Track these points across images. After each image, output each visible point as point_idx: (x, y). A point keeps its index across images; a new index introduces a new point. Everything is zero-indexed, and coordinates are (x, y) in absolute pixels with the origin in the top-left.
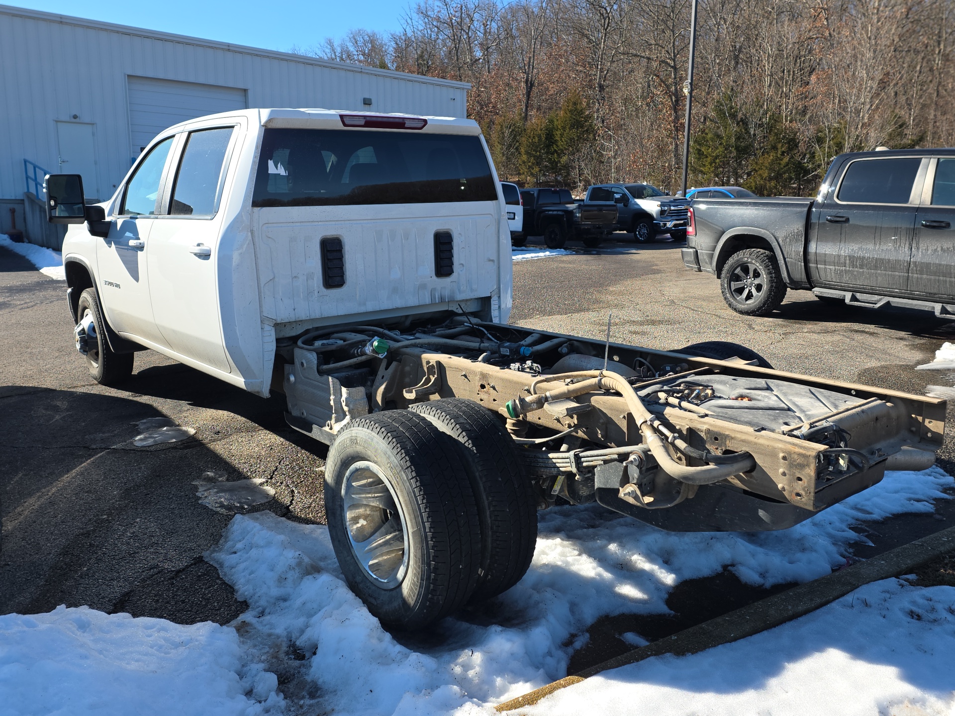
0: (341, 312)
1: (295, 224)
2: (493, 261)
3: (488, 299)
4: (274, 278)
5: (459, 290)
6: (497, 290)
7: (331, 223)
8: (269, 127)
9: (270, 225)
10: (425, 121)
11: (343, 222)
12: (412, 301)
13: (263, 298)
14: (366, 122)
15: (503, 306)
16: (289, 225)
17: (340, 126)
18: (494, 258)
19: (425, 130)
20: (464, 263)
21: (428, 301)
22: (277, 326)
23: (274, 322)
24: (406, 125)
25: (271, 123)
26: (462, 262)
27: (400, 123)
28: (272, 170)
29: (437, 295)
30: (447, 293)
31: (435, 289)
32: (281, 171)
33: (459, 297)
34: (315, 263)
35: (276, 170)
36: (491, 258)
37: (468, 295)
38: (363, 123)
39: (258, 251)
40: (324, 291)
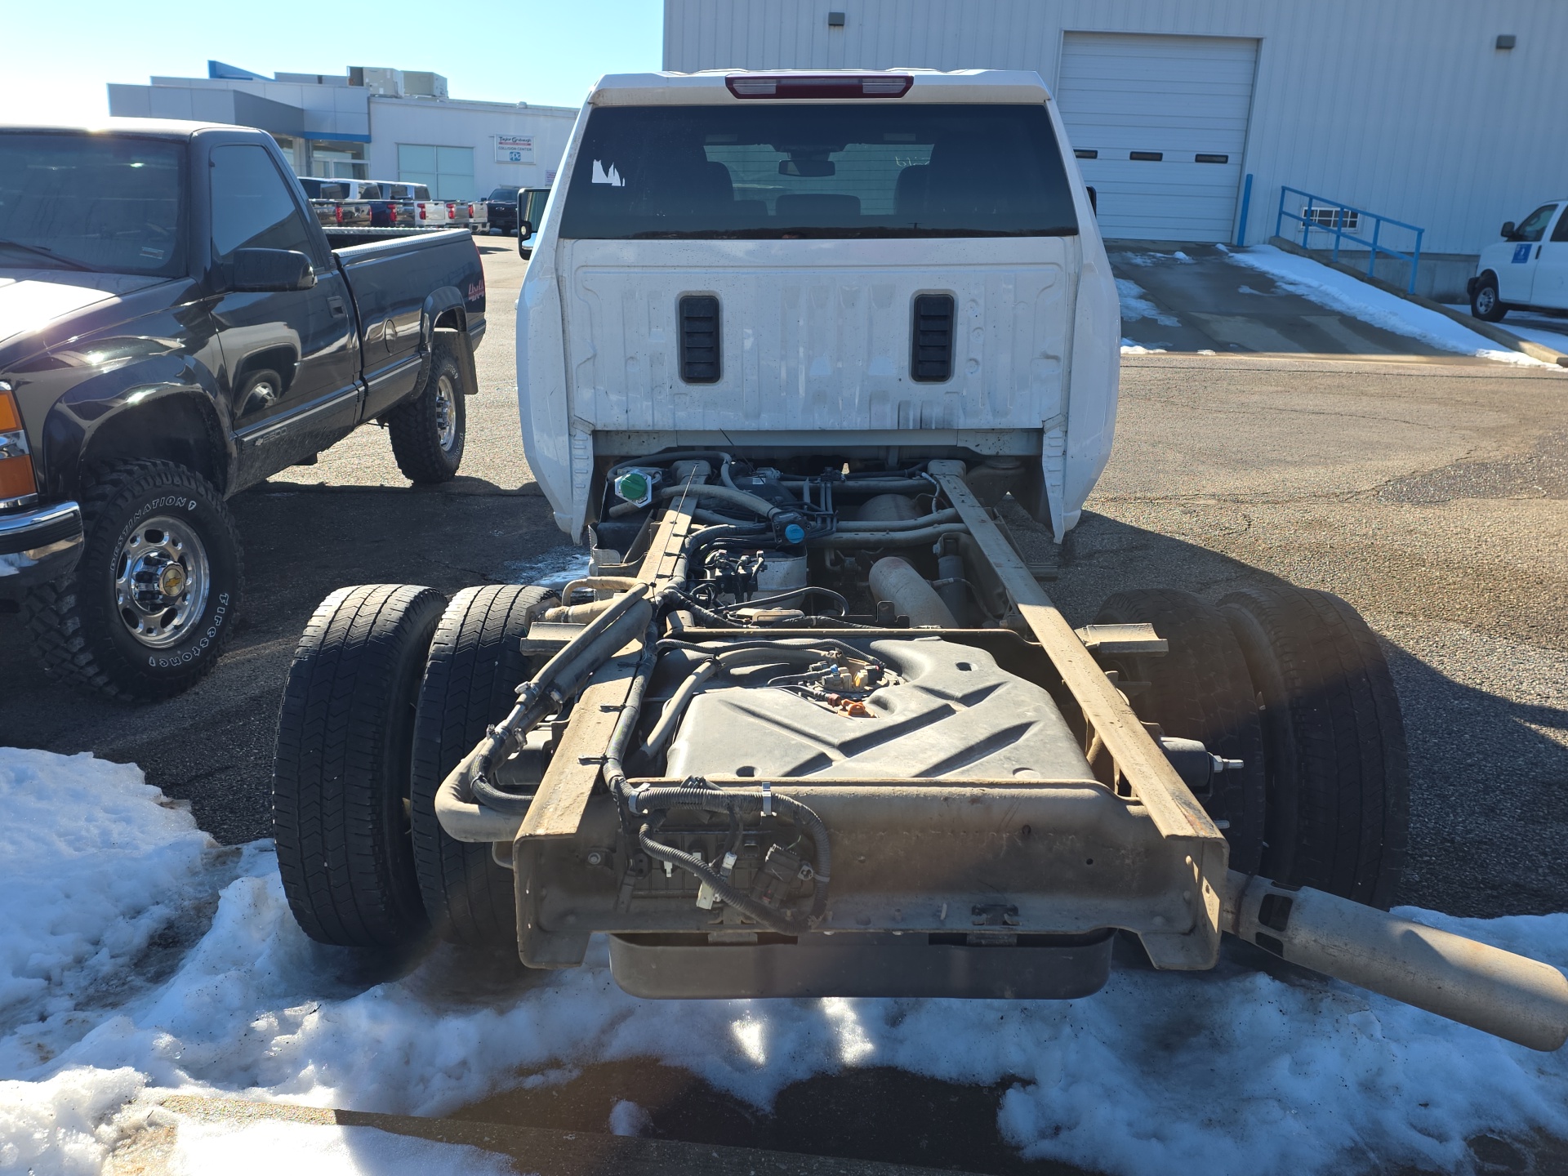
0: (712, 425)
1: (632, 270)
2: (1056, 358)
3: (1039, 433)
4: (595, 356)
5: (964, 409)
6: (1061, 418)
7: (697, 270)
8: (601, 105)
9: (590, 269)
10: (909, 81)
11: (721, 270)
12: (855, 421)
13: (575, 387)
14: (778, 88)
15: (1072, 450)
16: (622, 270)
17: (729, 99)
18: (1060, 350)
19: (910, 98)
20: (979, 358)
21: (890, 423)
22: (595, 434)
23: (592, 428)
24: (865, 91)
25: (601, 98)
26: (972, 356)
27: (853, 87)
28: (598, 175)
29: (913, 415)
30: (935, 413)
31: (908, 403)
32: (614, 179)
33: (963, 423)
34: (666, 337)
35: (603, 176)
36: (1051, 353)
37: (986, 421)
38: (773, 91)
39: (568, 311)
40: (682, 386)
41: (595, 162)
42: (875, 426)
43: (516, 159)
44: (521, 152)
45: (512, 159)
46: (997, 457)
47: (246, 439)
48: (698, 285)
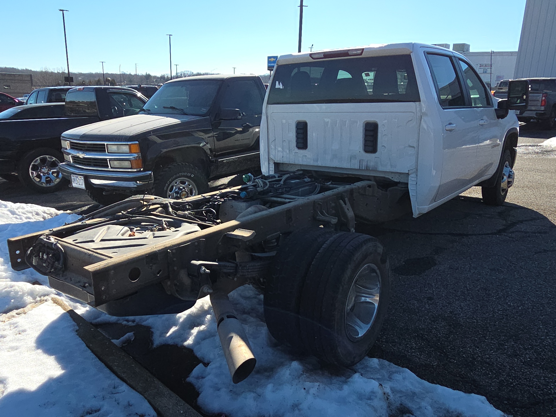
1: (284, 113)
2: (413, 147)
3: (407, 175)
4: (275, 140)
5: (381, 164)
6: (415, 170)
7: (301, 114)
8: (279, 65)
9: (275, 114)
11: (307, 113)
12: (346, 165)
13: (270, 149)
14: (324, 55)
17: (310, 60)
18: (415, 144)
19: (364, 55)
20: (386, 146)
21: (357, 167)
23: (274, 162)
24: (349, 54)
27: (346, 53)
28: (277, 86)
29: (364, 164)
30: (371, 164)
31: (363, 160)
32: (281, 87)
33: (380, 169)
34: (292, 135)
35: (279, 86)
36: (411, 145)
37: (388, 169)
38: (322, 56)
39: (269, 126)
40: (297, 150)
41: (277, 82)
42: (352, 167)
43: (486, 72)
44: (488, 69)
45: (483, 72)
46: (399, 183)
47: (219, 160)
48: (302, 118)
